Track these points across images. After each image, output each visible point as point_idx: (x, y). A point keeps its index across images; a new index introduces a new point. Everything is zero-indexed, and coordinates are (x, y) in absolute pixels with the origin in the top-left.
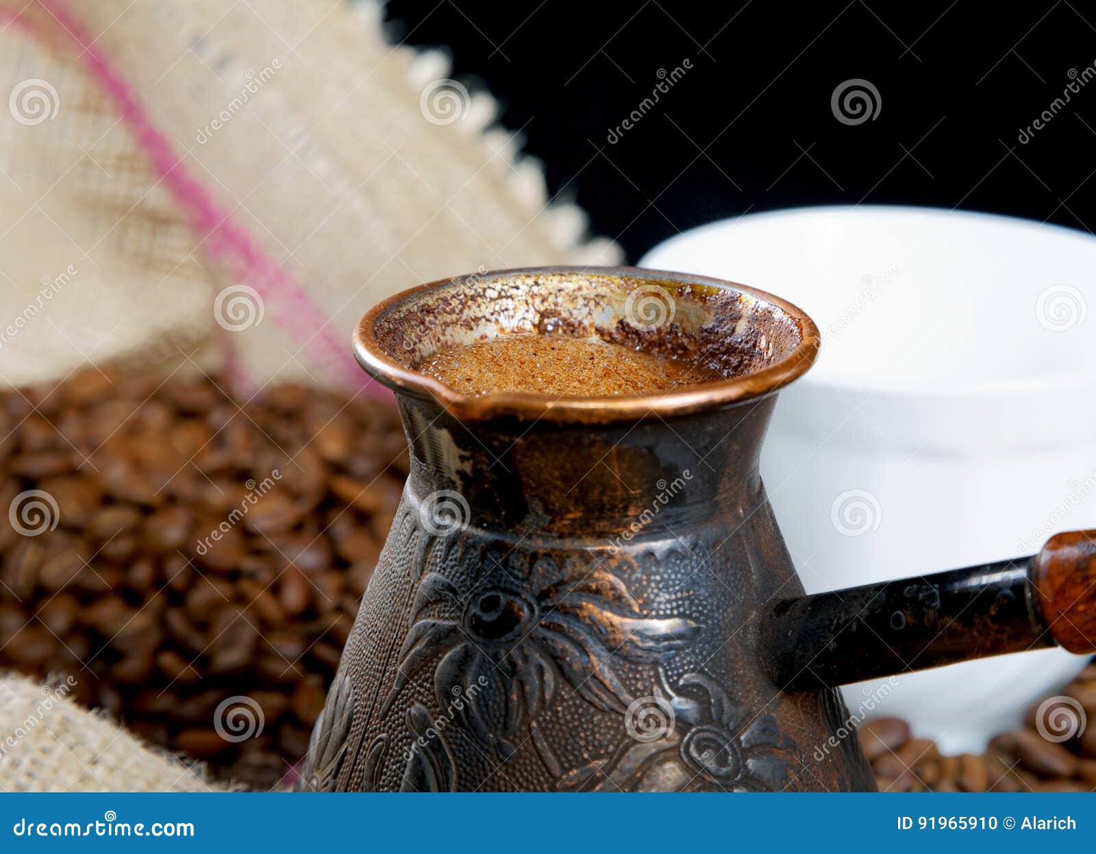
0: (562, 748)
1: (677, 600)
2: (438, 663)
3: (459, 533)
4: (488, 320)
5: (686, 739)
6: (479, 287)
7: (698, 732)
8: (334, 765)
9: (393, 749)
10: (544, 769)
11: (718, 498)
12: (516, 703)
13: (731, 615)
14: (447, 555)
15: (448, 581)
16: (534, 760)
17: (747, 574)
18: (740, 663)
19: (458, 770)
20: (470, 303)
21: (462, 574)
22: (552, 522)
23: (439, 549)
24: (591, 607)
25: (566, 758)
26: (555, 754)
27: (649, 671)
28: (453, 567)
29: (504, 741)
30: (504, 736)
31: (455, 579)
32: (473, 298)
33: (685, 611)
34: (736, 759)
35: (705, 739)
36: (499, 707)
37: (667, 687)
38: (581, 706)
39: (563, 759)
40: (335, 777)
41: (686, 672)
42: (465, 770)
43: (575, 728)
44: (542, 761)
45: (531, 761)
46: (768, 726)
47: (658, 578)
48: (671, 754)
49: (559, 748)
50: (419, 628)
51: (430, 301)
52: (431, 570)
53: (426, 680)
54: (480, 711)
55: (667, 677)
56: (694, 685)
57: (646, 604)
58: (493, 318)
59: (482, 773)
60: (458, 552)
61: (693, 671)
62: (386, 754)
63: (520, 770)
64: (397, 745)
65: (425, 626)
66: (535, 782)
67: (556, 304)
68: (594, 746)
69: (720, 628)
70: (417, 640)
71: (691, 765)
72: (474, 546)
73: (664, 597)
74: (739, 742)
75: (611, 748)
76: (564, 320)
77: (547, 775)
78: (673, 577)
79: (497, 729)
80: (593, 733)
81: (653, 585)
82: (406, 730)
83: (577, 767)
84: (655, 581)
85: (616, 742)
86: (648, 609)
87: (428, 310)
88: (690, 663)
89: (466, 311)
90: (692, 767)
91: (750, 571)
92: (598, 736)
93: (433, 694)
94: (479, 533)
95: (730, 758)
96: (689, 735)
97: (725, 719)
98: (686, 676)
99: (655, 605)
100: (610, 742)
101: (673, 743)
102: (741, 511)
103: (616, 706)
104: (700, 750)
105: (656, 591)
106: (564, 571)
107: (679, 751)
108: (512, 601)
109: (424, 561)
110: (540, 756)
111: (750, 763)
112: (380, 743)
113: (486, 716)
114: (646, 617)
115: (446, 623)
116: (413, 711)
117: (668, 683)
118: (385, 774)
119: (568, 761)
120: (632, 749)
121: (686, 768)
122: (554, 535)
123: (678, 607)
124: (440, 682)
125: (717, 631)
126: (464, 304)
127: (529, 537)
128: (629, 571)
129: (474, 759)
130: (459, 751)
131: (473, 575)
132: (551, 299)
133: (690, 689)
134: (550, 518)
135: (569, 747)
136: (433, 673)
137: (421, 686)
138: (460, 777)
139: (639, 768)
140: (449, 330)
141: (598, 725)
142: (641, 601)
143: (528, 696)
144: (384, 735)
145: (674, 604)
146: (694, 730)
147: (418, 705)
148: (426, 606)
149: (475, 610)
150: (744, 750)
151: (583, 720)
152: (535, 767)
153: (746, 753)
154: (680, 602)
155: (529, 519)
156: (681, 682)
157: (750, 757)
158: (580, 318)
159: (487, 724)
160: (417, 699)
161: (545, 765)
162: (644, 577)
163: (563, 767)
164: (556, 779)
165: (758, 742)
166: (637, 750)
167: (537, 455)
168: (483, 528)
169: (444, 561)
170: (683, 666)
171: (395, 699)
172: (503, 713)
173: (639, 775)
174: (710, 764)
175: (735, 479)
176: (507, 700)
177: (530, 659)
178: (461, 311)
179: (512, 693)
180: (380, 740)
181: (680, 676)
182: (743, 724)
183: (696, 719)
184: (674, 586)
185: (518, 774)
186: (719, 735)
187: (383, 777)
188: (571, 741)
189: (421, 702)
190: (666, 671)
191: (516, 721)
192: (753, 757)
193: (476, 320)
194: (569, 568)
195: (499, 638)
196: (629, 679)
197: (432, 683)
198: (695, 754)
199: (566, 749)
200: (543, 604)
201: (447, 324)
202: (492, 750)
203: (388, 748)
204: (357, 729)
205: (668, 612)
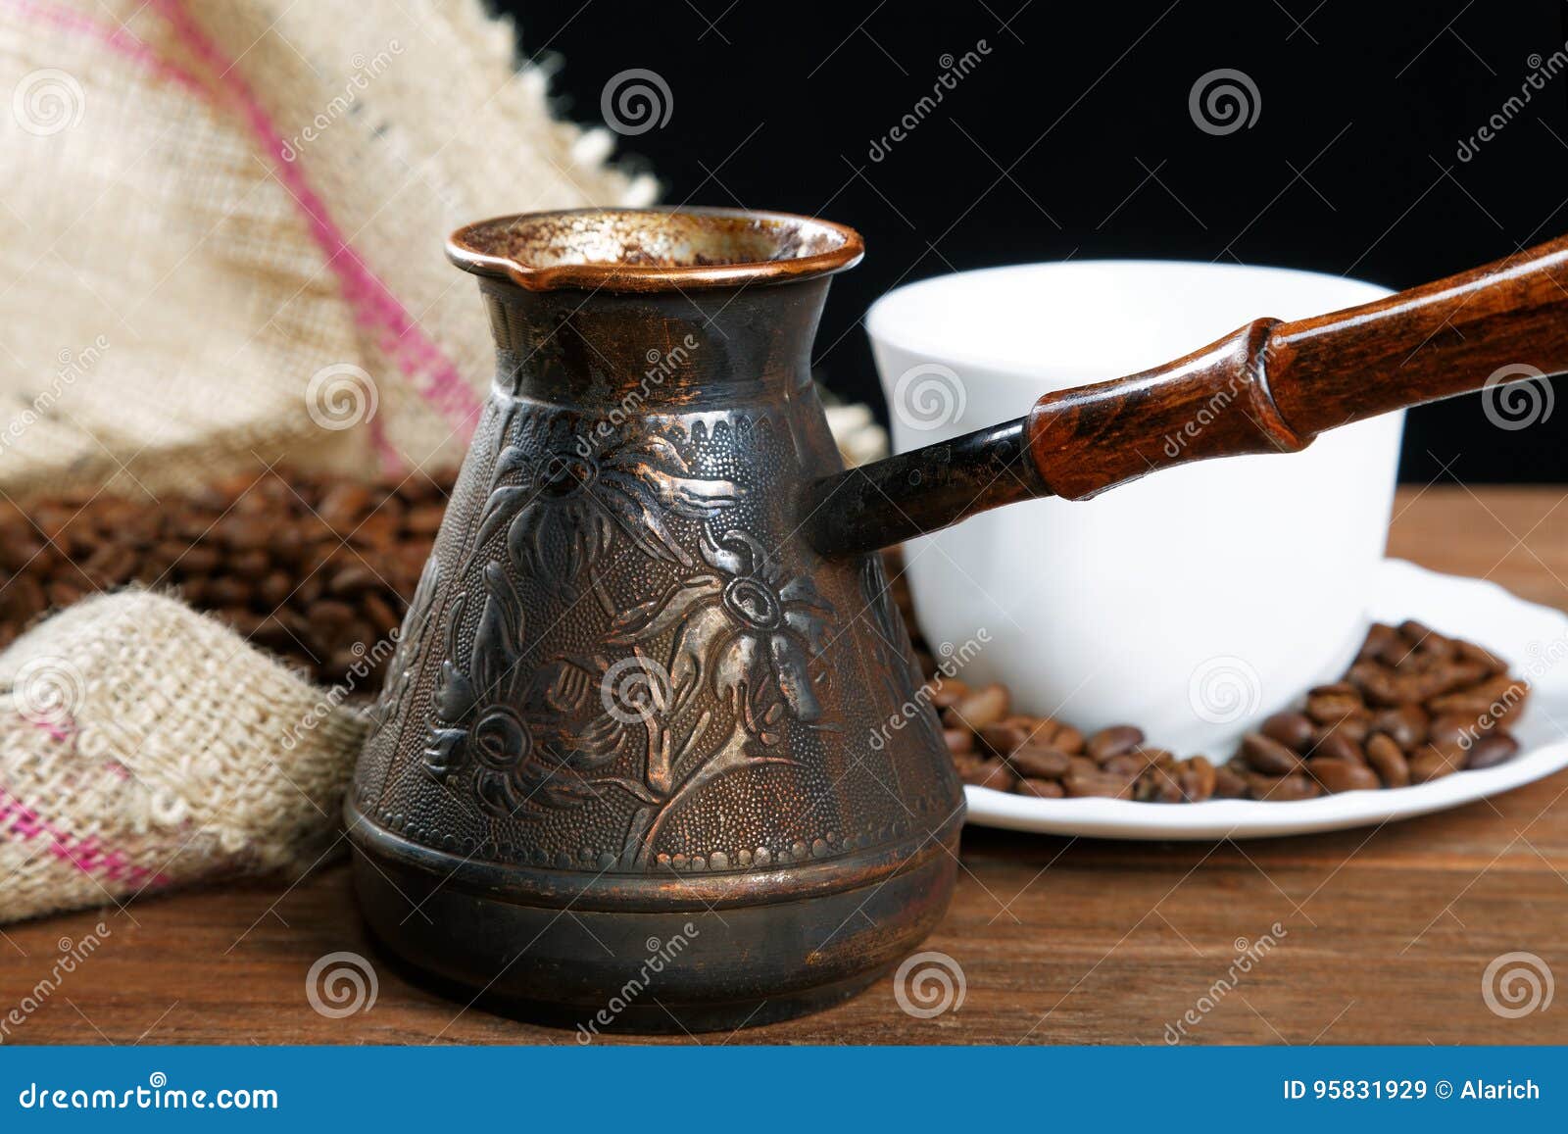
0: (618, 591)
1: (723, 464)
2: (511, 523)
3: (533, 408)
4: (575, 250)
5: (728, 588)
6: (566, 220)
7: (740, 581)
8: (420, 631)
9: (470, 604)
10: (600, 609)
11: (764, 379)
12: (577, 552)
13: (774, 484)
14: (522, 429)
15: (523, 451)
16: (592, 602)
17: (791, 452)
18: (782, 527)
19: (526, 615)
20: (558, 233)
21: (535, 443)
22: (612, 391)
23: (516, 424)
24: (645, 469)
25: (621, 599)
26: (611, 596)
27: (697, 525)
28: (527, 438)
29: (566, 586)
30: (566, 581)
31: (528, 449)
32: (561, 229)
33: (731, 474)
34: (775, 610)
35: (745, 589)
36: (563, 557)
37: (712, 540)
38: (634, 554)
39: (618, 601)
40: (421, 641)
41: (730, 528)
42: (532, 615)
43: (629, 573)
44: (600, 602)
45: (589, 603)
46: (806, 587)
47: (706, 443)
48: (714, 599)
49: (614, 591)
50: (496, 496)
51: (522, 228)
52: (508, 445)
53: (500, 540)
54: (546, 561)
55: (713, 532)
56: (736, 540)
57: (695, 466)
58: (580, 248)
59: (546, 616)
60: (532, 422)
61: (736, 528)
62: (464, 609)
63: (580, 612)
64: (474, 600)
65: (501, 493)
66: (593, 622)
67: (638, 239)
68: (645, 589)
69: (763, 493)
70: (494, 506)
71: (732, 611)
72: (544, 418)
73: (710, 461)
74: (778, 597)
75: (660, 591)
76: (647, 254)
77: (603, 615)
78: (720, 443)
79: (560, 576)
80: (645, 579)
81: (701, 449)
82: (482, 586)
83: (630, 608)
84: (703, 446)
85: (664, 586)
86: (696, 472)
87: (517, 234)
88: (734, 521)
89: (554, 240)
90: (734, 613)
91: (793, 449)
92: (649, 581)
93: (507, 550)
94: (550, 406)
95: (769, 608)
96: (731, 583)
97: (765, 574)
98: (730, 532)
99: (703, 468)
100: (660, 586)
101: (715, 590)
102: (787, 396)
103: (665, 555)
104: (741, 598)
105: (704, 455)
106: (622, 435)
107: (722, 597)
108: (576, 463)
109: (503, 438)
110: (597, 598)
111: (788, 616)
112: (460, 601)
113: (552, 566)
114: (694, 477)
115: (520, 487)
116: (489, 568)
117: (713, 536)
118: (463, 627)
119: (623, 603)
120: (679, 593)
121: (727, 612)
122: (614, 403)
123: (724, 470)
124: (512, 539)
125: (760, 496)
126: (553, 234)
127: (592, 406)
128: (680, 436)
129: (540, 603)
130: (527, 598)
131: (544, 443)
132: (634, 234)
133: (733, 543)
134: (610, 387)
135: (623, 590)
136: (507, 532)
137: (496, 545)
138: (527, 620)
139: (686, 609)
140: (538, 255)
141: (650, 571)
142: (690, 463)
143: (588, 545)
144: (464, 593)
145: (721, 468)
146: (736, 579)
147: (493, 562)
148: (505, 474)
149: (546, 474)
150: (783, 605)
151: (636, 567)
152: (593, 609)
153: (785, 606)
154: (726, 467)
155: (593, 389)
156: (726, 537)
157: (788, 610)
158: (660, 252)
159: (552, 572)
160: (492, 558)
161: (602, 607)
162: (693, 442)
163: (617, 608)
164: (611, 619)
165: (796, 598)
166: (683, 594)
167: (599, 327)
168: (553, 402)
169: (519, 435)
170: (727, 523)
171: (474, 560)
172: (566, 561)
173: (685, 616)
174: (751, 612)
175: (780, 364)
176: (571, 550)
177: (591, 513)
178: (550, 240)
179: (574, 543)
180: (461, 598)
181: (724, 532)
182: (782, 581)
183: (737, 570)
184: (720, 452)
185: (577, 615)
186: (759, 586)
187: (461, 630)
188: (625, 585)
189: (496, 559)
190: (711, 527)
191: (577, 569)
192: (791, 610)
193: (564, 249)
194: (627, 434)
195: (564, 495)
196: (679, 531)
197: (506, 541)
198: (736, 601)
199: (621, 592)
200: (603, 464)
201: (536, 250)
202: (556, 595)
203: (466, 603)
204: (440, 595)
205: (715, 474)
